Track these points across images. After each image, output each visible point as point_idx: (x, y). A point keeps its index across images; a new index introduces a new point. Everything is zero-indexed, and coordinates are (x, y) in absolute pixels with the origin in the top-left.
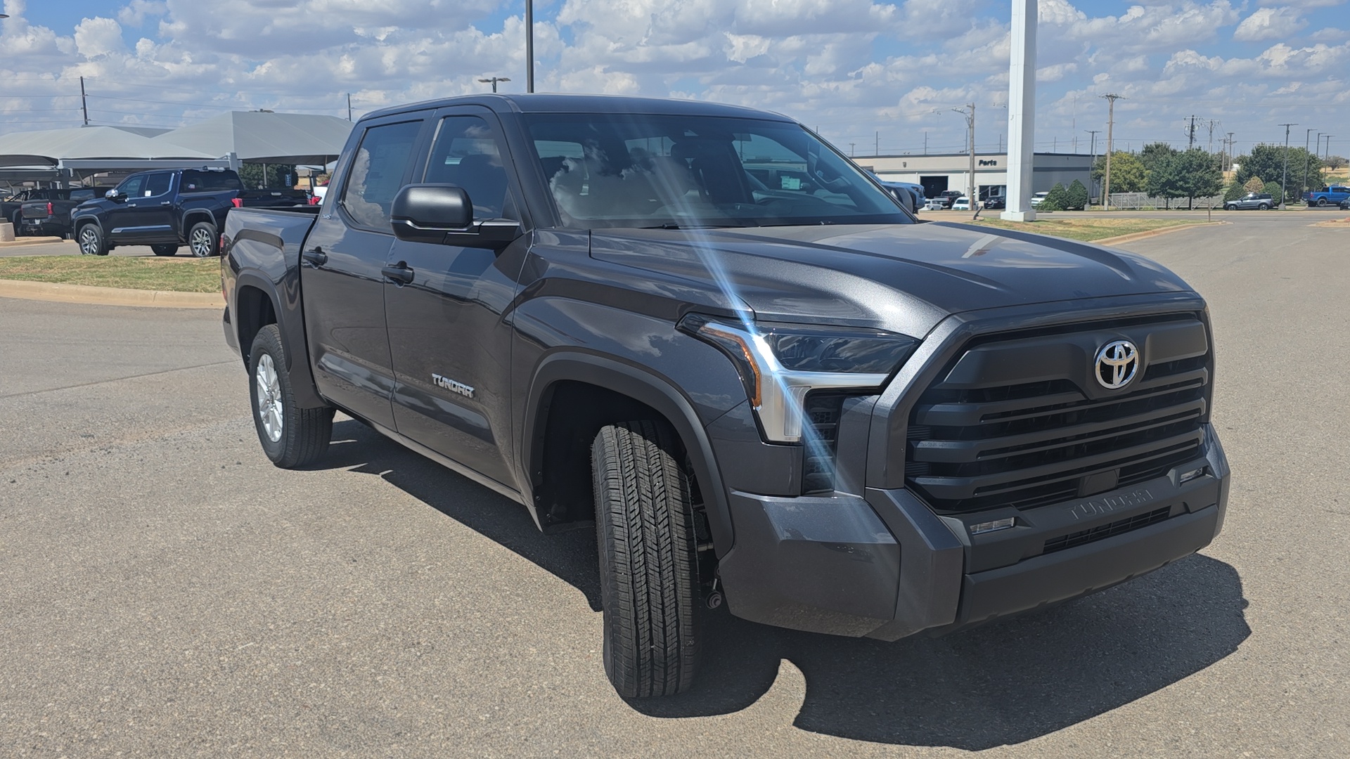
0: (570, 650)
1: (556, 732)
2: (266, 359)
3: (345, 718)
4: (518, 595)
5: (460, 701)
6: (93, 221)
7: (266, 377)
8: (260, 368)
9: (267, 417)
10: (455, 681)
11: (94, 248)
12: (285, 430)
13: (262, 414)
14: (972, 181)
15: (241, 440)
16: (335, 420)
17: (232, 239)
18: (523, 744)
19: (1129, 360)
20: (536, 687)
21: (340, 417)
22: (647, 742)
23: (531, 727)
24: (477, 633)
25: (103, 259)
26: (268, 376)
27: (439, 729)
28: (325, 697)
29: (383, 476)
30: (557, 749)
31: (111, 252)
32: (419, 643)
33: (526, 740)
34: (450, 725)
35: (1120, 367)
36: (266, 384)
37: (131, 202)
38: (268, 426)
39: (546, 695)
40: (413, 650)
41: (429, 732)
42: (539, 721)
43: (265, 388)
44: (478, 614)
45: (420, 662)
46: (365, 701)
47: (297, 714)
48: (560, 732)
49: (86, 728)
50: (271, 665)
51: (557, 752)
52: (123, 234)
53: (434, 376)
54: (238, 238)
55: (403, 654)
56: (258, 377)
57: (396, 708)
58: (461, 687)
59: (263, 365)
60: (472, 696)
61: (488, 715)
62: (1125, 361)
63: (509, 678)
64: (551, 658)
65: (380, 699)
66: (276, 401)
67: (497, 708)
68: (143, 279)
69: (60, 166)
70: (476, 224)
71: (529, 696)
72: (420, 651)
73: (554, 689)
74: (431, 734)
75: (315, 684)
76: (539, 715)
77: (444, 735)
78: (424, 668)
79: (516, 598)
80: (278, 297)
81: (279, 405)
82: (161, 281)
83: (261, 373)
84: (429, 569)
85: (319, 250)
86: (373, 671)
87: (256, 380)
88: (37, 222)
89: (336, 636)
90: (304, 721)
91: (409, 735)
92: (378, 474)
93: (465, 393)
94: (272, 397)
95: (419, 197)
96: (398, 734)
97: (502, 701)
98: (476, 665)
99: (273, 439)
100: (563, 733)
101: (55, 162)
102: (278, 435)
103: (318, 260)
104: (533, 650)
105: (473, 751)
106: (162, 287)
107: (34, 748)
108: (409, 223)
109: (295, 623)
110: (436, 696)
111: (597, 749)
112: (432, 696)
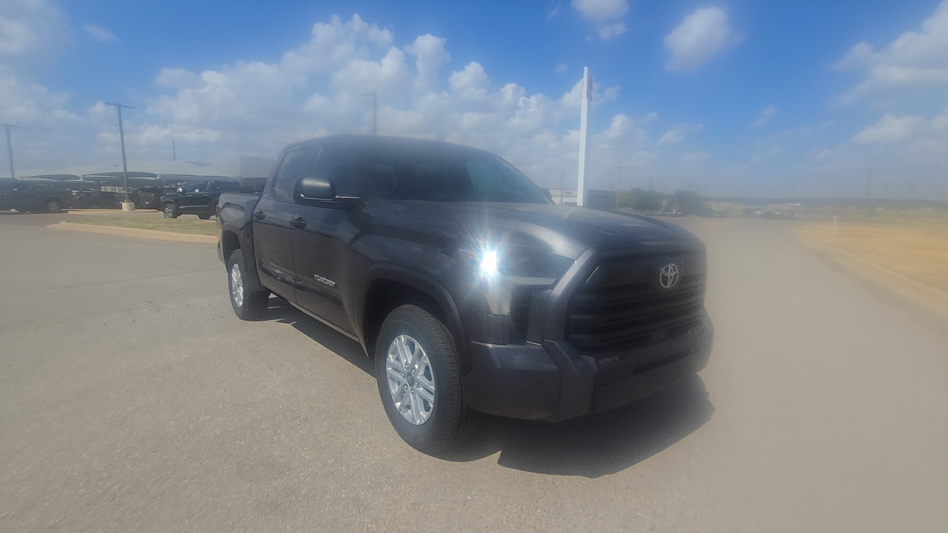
0: (380, 421)
1: (369, 470)
2: (236, 266)
3: (253, 463)
4: (355, 389)
5: (318, 452)
6: (171, 202)
7: (236, 275)
8: (233, 270)
9: (236, 294)
10: (317, 439)
11: (171, 215)
12: (244, 301)
13: (234, 293)
14: (562, 200)
15: (225, 306)
16: (270, 297)
17: (221, 207)
18: (351, 478)
19: (675, 273)
20: (360, 442)
21: (272, 296)
22: (418, 476)
23: (356, 467)
24: (331, 411)
25: (174, 220)
26: (237, 274)
27: (305, 469)
28: (243, 449)
29: (292, 325)
30: (369, 481)
31: (178, 217)
32: (299, 417)
33: (353, 475)
34: (311, 467)
35: (671, 277)
36: (236, 278)
37: (188, 194)
38: (236, 299)
39: (366, 447)
40: (296, 421)
41: (298, 471)
42: (361, 464)
43: (235, 280)
44: (333, 400)
45: (299, 427)
46: (265, 452)
47: (226, 460)
48: (372, 470)
49: (101, 469)
50: (216, 430)
51: (369, 482)
52: (184, 209)
53: (316, 276)
54: (224, 207)
55: (290, 423)
56: (232, 275)
57: (282, 456)
58: (320, 443)
59: (235, 269)
60: (325, 448)
61: (333, 460)
62: (673, 275)
63: (346, 437)
64: (369, 426)
65: (274, 450)
66: (240, 287)
67: (338, 455)
68: (191, 229)
69: (158, 178)
70: (337, 197)
71: (356, 448)
72: (299, 421)
73: (370, 444)
74: (300, 472)
75: (239, 441)
76: (361, 460)
77: (307, 473)
78: (301, 432)
79: (353, 390)
80: (241, 235)
81: (241, 288)
82: (199, 230)
83: (234, 273)
84: (310, 375)
85: (261, 212)
86: (272, 433)
87: (231, 276)
88: (147, 203)
89: (255, 413)
90: (229, 464)
91: (287, 473)
92: (289, 323)
93: (331, 285)
94: (239, 284)
95: (307, 182)
96: (281, 473)
97: (342, 451)
98: (329, 429)
99: (238, 306)
100: (373, 470)
101: (155, 176)
102: (241, 303)
103: (260, 216)
104: (360, 420)
105: (323, 483)
106: (199, 233)
107: (67, 483)
108: (302, 195)
109: (234, 405)
110: (305, 449)
111: (391, 481)
112: (303, 448)
